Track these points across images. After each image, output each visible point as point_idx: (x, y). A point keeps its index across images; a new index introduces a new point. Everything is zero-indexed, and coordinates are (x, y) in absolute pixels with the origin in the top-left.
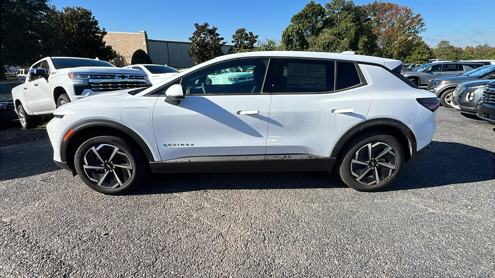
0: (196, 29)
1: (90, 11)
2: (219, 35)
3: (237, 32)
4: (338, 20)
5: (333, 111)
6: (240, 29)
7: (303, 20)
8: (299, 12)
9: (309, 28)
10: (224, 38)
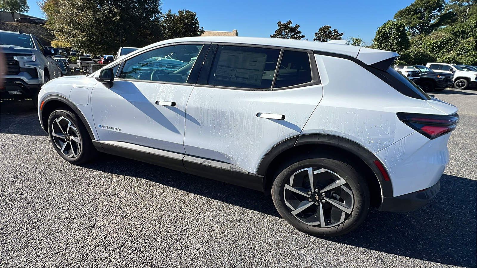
0: (278, 28)
1: (195, 13)
2: (301, 32)
3: (320, 30)
4: (465, 14)
5: (258, 115)
6: (325, 27)
7: (410, 16)
8: (407, 7)
9: (418, 25)
10: (305, 36)
